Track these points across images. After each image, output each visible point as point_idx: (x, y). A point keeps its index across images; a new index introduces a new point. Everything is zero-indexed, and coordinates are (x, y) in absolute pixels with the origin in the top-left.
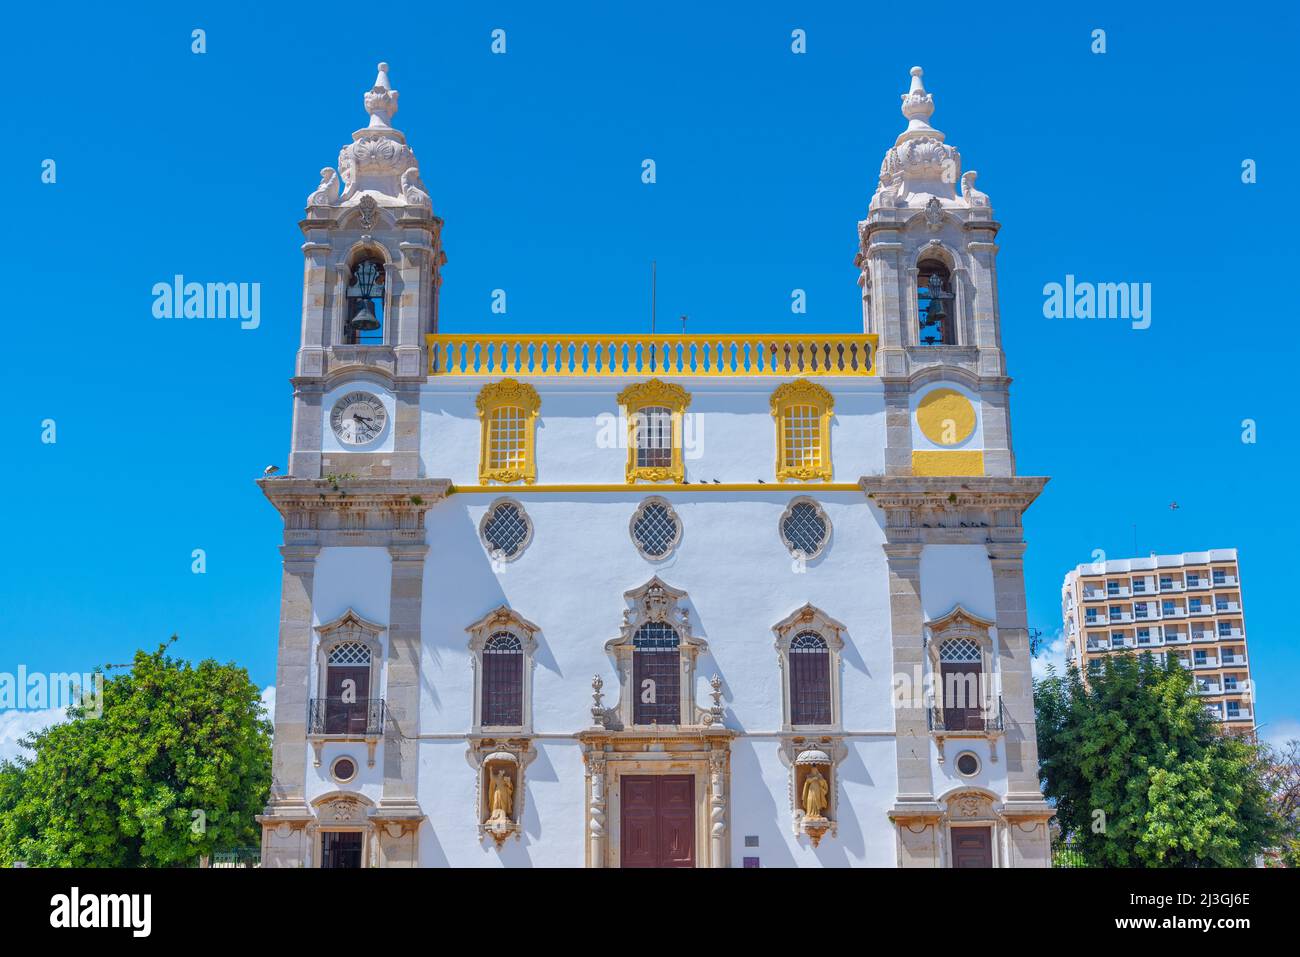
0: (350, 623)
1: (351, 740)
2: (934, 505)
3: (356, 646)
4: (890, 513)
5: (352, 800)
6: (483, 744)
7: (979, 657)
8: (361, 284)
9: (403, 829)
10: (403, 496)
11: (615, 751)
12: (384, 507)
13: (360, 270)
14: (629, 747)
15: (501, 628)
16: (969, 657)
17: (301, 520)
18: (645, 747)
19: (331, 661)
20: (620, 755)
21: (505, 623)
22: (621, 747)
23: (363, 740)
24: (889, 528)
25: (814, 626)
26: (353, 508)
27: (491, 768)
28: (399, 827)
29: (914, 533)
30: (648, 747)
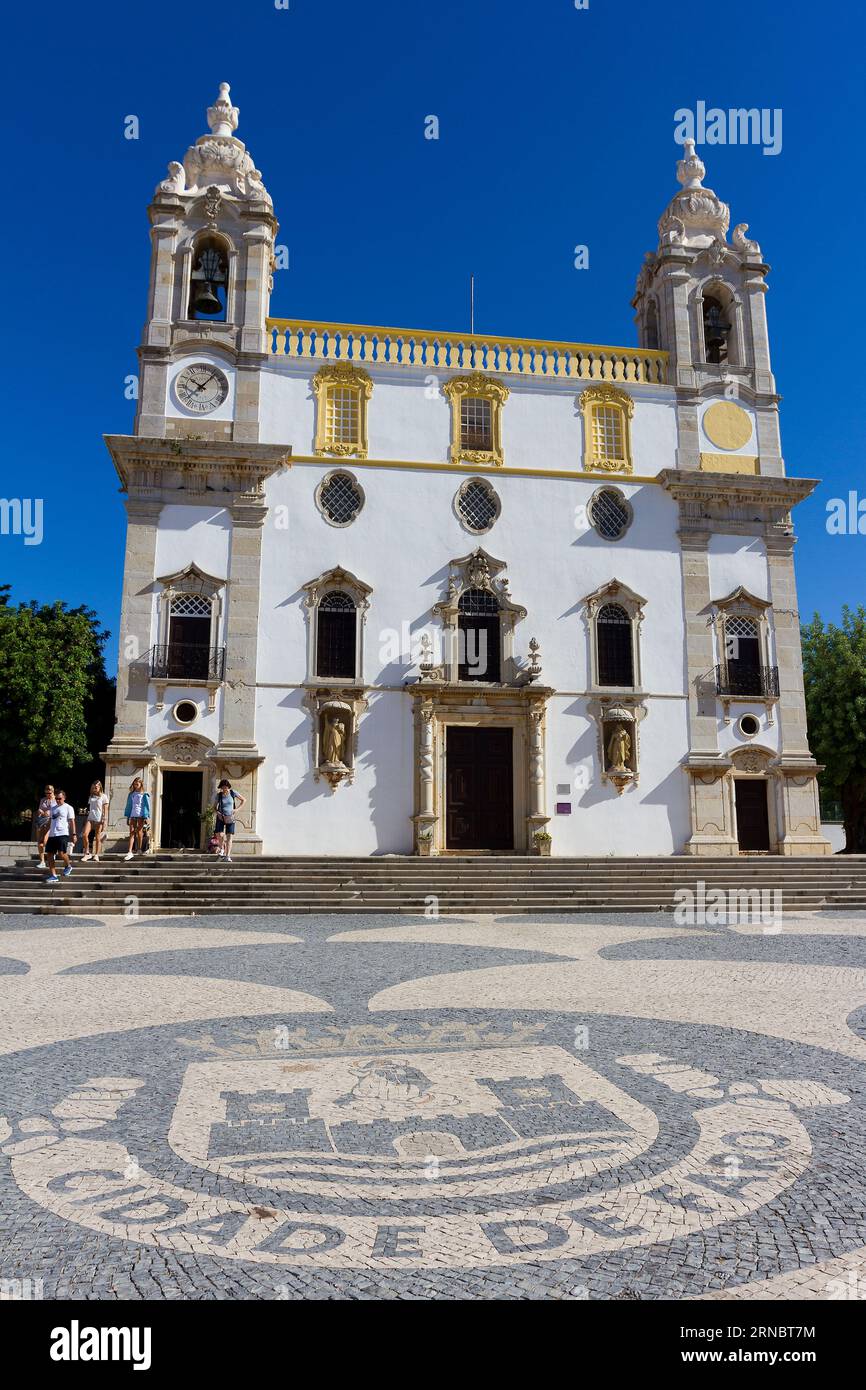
0: (192, 576)
1: (193, 685)
2: (720, 500)
3: (197, 599)
4: (683, 504)
5: (194, 741)
6: (319, 693)
7: (755, 634)
8: (205, 269)
9: (243, 769)
10: (245, 460)
11: (442, 704)
12: (226, 470)
13: (205, 257)
14: (453, 701)
15: (337, 588)
16: (748, 633)
17: (146, 479)
18: (469, 702)
19: (173, 611)
20: (446, 707)
21: (340, 583)
22: (447, 700)
23: (204, 686)
24: (683, 516)
25: (618, 600)
26: (196, 469)
27: (326, 716)
28: (240, 767)
29: (704, 523)
30: (472, 701)
